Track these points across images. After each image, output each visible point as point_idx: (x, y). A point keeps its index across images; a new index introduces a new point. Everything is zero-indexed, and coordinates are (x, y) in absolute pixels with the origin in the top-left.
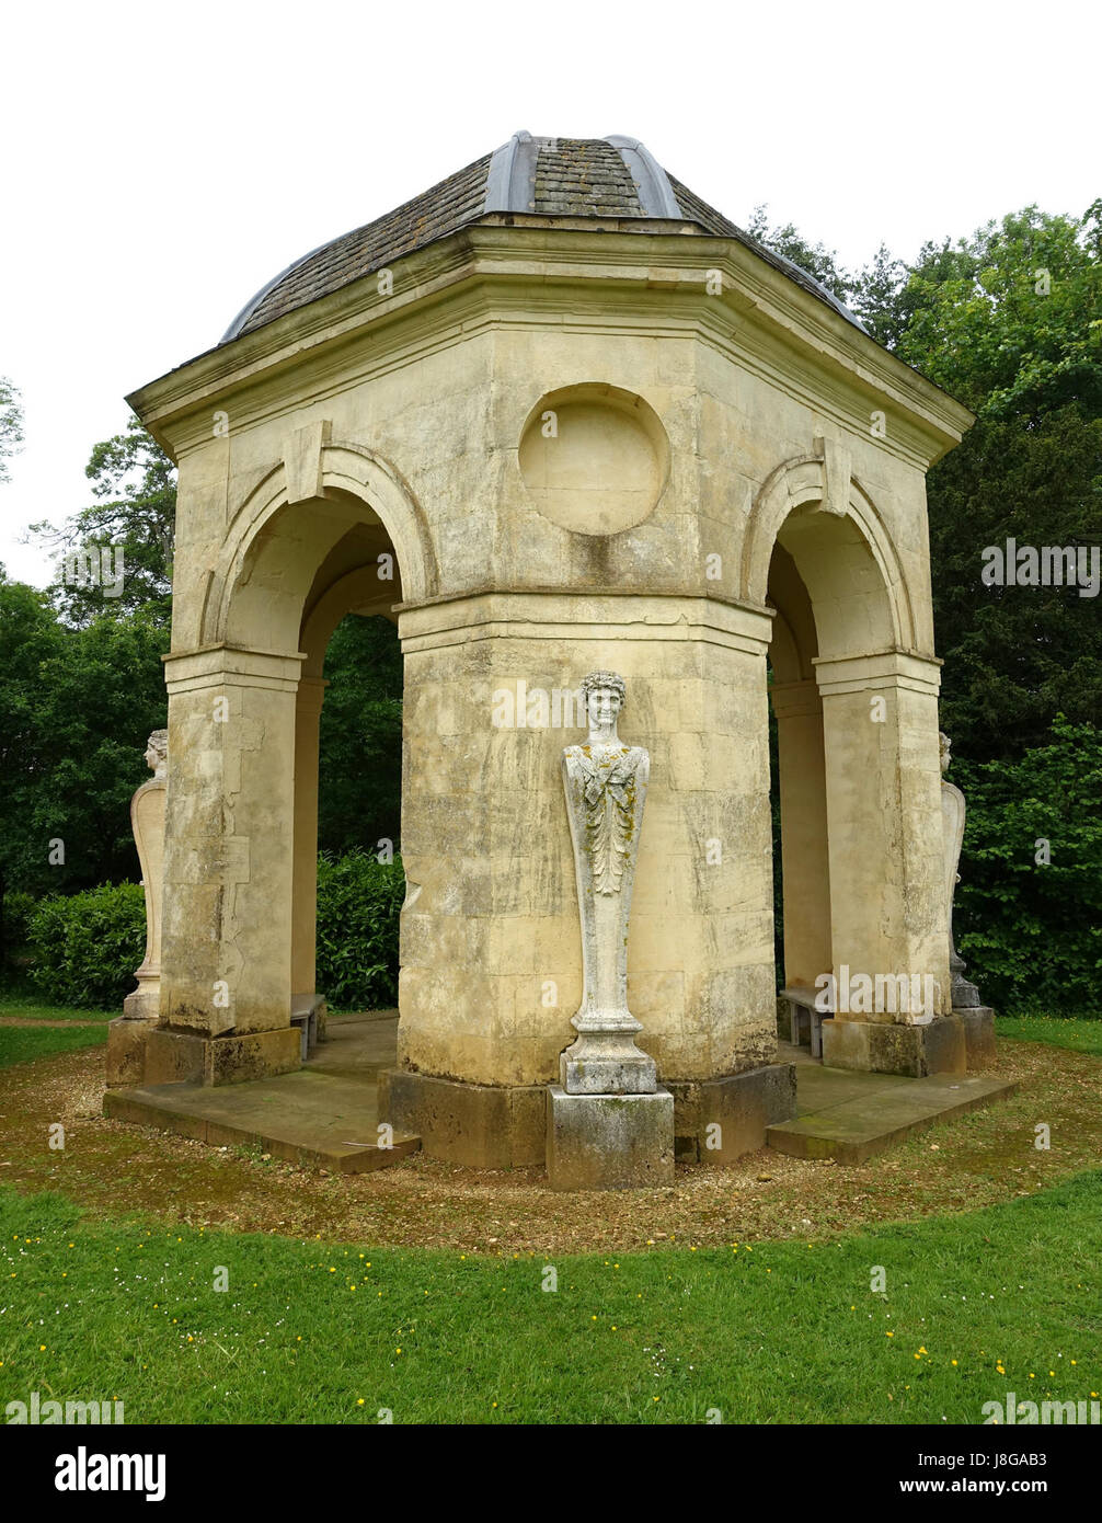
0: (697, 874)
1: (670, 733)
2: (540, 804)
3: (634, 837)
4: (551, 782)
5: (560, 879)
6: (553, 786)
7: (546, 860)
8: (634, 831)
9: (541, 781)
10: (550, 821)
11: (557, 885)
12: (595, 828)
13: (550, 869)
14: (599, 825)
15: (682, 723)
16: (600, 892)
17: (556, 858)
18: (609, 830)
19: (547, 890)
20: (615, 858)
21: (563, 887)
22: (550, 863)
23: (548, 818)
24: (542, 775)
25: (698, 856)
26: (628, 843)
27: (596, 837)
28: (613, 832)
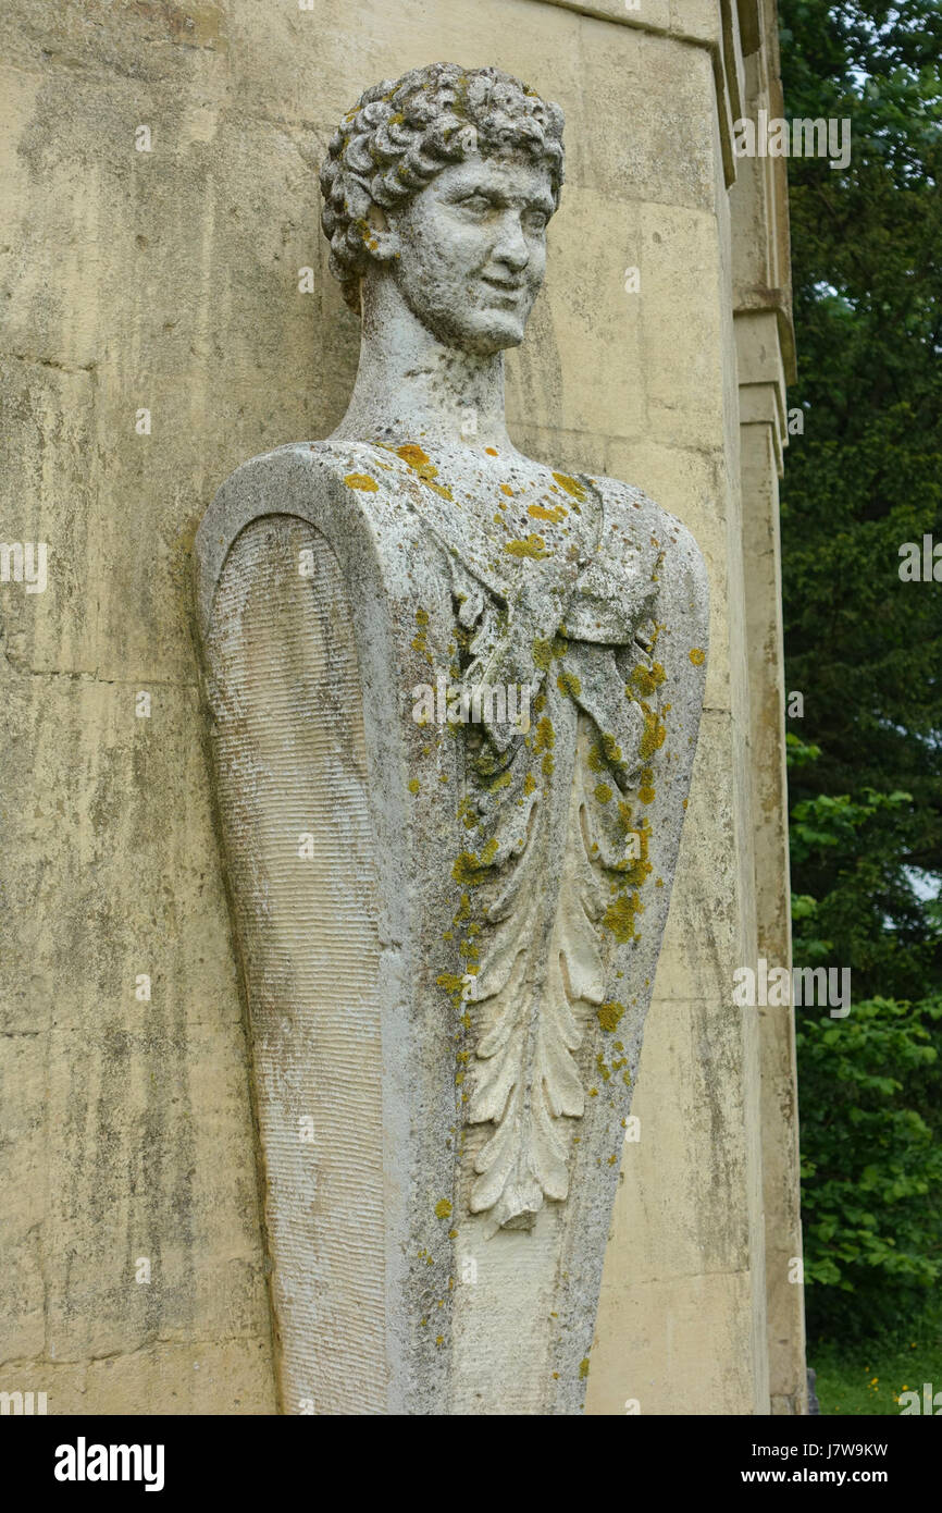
0: (713, 1084)
1: (611, 439)
2: (90, 744)
3: (644, 921)
4: (138, 634)
5: (185, 1146)
6: (152, 657)
7: (118, 1050)
8: (647, 894)
9: (97, 623)
10: (137, 842)
11: (169, 1180)
12: (494, 871)
13: (137, 1097)
14: (513, 858)
15: (650, 400)
16: (487, 1212)
17: (165, 1037)
18: (552, 885)
19: (126, 1211)
20: (562, 1027)
21: (197, 1189)
22: (136, 1064)
23: (125, 827)
24: (100, 590)
25: (713, 1008)
26: (619, 952)
27: (492, 924)
28: (567, 896)
